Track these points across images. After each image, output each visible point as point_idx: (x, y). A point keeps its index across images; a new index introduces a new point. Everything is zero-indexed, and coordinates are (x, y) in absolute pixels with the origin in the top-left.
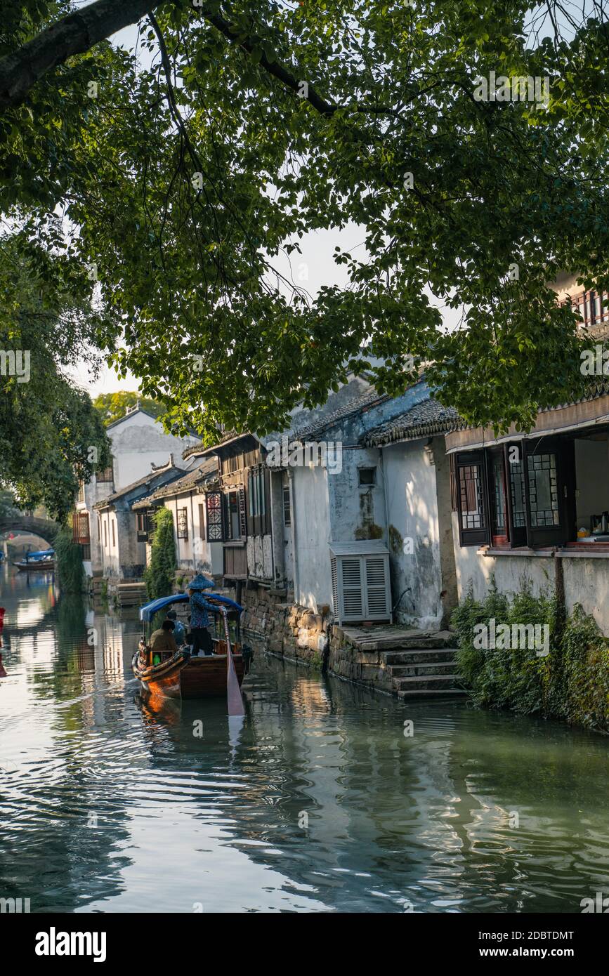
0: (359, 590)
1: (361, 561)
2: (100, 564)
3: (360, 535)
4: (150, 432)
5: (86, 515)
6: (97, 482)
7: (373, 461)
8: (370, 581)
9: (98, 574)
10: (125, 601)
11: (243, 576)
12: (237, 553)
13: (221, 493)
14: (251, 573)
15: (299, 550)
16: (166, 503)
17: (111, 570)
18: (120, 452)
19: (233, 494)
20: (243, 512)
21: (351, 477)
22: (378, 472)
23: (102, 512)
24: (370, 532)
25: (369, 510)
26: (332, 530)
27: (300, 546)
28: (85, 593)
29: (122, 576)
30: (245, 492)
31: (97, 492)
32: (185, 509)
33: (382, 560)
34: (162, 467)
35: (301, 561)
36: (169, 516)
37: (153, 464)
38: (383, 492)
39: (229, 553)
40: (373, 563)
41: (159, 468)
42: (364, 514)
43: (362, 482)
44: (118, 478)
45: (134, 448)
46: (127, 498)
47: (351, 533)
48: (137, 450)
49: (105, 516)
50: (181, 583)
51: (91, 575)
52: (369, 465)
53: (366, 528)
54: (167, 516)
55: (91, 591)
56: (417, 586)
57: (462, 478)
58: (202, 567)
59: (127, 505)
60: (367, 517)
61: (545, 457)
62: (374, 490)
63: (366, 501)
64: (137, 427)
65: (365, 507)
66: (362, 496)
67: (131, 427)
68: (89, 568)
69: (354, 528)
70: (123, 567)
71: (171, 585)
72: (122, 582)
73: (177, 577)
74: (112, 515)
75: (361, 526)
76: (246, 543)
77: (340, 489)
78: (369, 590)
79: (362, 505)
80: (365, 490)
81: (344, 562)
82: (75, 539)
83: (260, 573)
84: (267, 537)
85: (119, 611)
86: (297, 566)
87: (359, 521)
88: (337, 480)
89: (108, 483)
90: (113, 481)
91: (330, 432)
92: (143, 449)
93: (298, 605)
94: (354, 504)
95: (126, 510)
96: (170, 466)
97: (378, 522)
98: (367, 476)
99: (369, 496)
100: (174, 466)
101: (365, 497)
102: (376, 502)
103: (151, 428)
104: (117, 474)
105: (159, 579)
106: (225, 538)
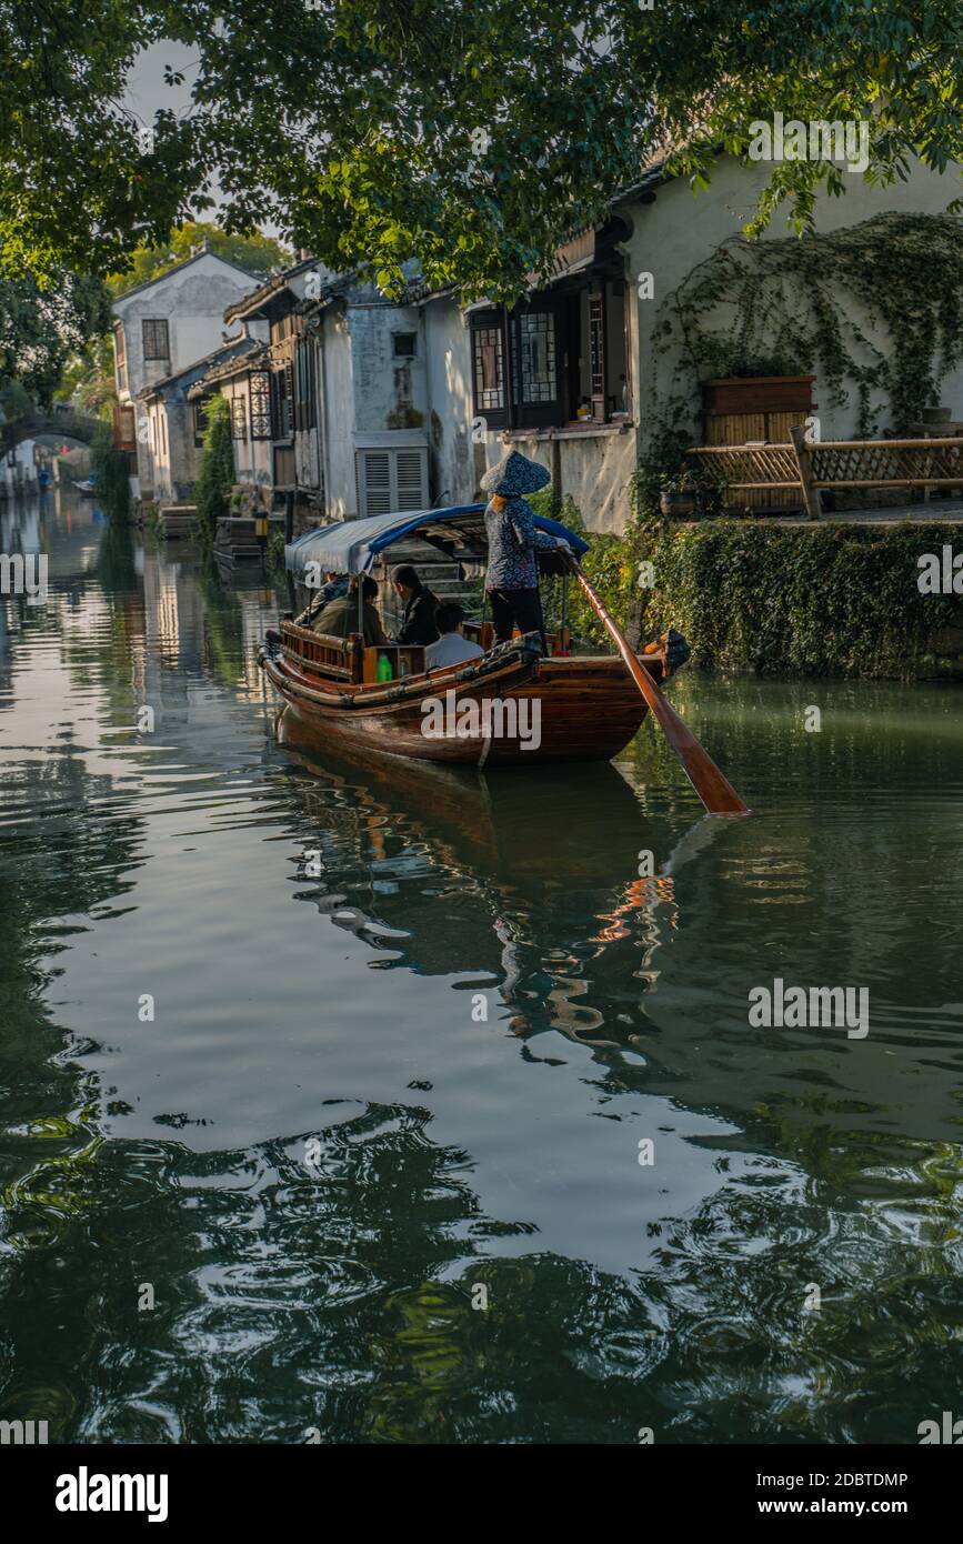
0: (387, 494)
1: (390, 457)
2: (150, 481)
3: (394, 422)
4: (223, 285)
5: (131, 409)
6: (146, 359)
7: (412, 325)
8: (402, 483)
9: (148, 496)
10: (171, 530)
11: (291, 487)
12: (287, 453)
13: (269, 371)
14: (300, 482)
15: (331, 443)
16: (222, 389)
17: (162, 489)
18: (179, 315)
19: (281, 373)
20: (290, 398)
21: (383, 346)
22: (419, 338)
23: (150, 403)
24: (407, 418)
25: (406, 389)
26: (357, 415)
27: (331, 439)
28: (132, 524)
29: (175, 497)
30: (292, 367)
31: (145, 375)
32: (243, 397)
33: (418, 456)
34: (235, 339)
35: (332, 460)
36: (227, 408)
37: (224, 334)
38: (426, 366)
39: (279, 454)
40: (406, 459)
41: (232, 340)
42: (399, 396)
43: (397, 352)
44: (176, 354)
45: (199, 309)
46: (182, 383)
47: (381, 421)
48: (204, 312)
49: (153, 409)
50: (238, 502)
51: (140, 498)
52: (407, 330)
53: (402, 414)
54: (221, 409)
55: (140, 520)
56: (455, 489)
57: (477, 344)
58: (262, 479)
59: (181, 393)
60: (403, 399)
61: (542, 316)
62: (413, 364)
63: (402, 378)
64: (203, 278)
65: (401, 386)
66: (397, 371)
67: (195, 277)
68: (137, 487)
69: (386, 414)
70: (176, 484)
71: (228, 507)
72: (175, 504)
73: (234, 495)
74: (161, 407)
75: (395, 411)
76: (294, 441)
77: (367, 360)
78: (400, 494)
79: (397, 383)
80: (400, 363)
81: (368, 458)
82: (116, 445)
83: (307, 482)
84: (313, 430)
85: (165, 543)
86: (328, 465)
87: (393, 404)
88: (364, 349)
89: (162, 362)
90: (169, 359)
91: (355, 285)
92: (213, 312)
93: (329, 517)
94: (386, 382)
95: (180, 401)
96: (244, 337)
97: (418, 405)
98: (405, 345)
99: (406, 371)
100: (248, 336)
101: (401, 373)
102: (416, 378)
103: (225, 280)
104: (175, 348)
105: (210, 498)
106: (275, 436)
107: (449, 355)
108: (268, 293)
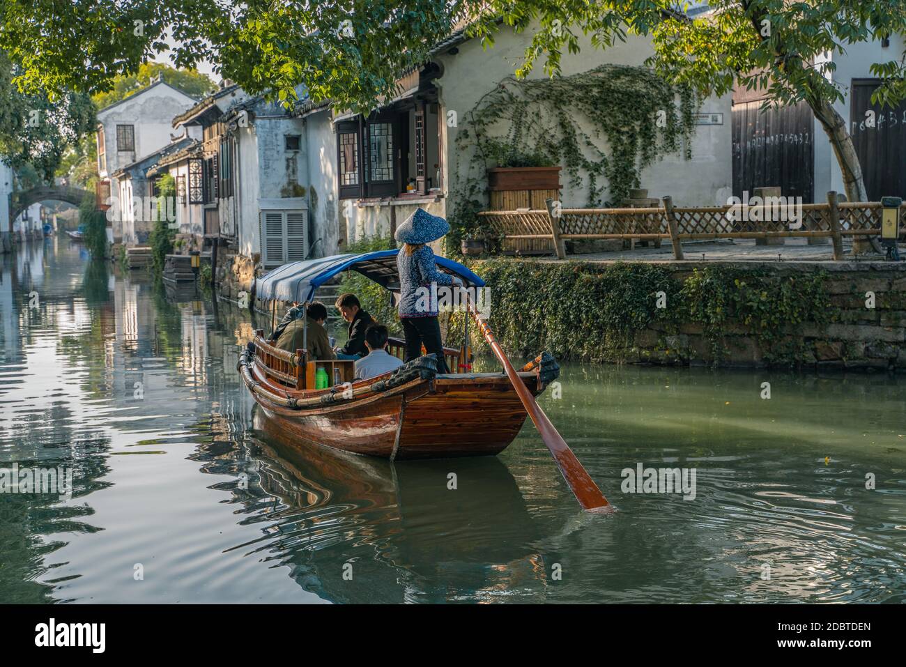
0: (281, 240)
1: (283, 215)
2: (120, 231)
3: (285, 193)
4: (171, 103)
5: (108, 183)
6: (119, 151)
7: (298, 130)
8: (290, 232)
9: (118, 241)
10: (135, 263)
11: (216, 235)
12: (213, 213)
13: (202, 159)
14: (222, 232)
15: (243, 205)
16: (170, 171)
17: (128, 236)
18: (142, 122)
19: (210, 160)
20: (216, 176)
21: (279, 143)
22: (303, 139)
23: (121, 179)
24: (294, 190)
25: (294, 172)
26: (261, 188)
27: (243, 202)
28: (107, 259)
29: (137, 242)
30: (218, 156)
31: (118, 161)
32: (184, 176)
33: (301, 215)
34: (179, 138)
35: (244, 217)
36: (173, 183)
37: (172, 135)
38: (307, 157)
39: (207, 213)
40: (294, 217)
41: (177, 139)
42: (289, 176)
43: (288, 147)
44: (139, 147)
45: (156, 119)
46: (142, 166)
47: (277, 192)
48: (158, 121)
49: (123, 183)
50: (179, 245)
51: (113, 242)
52: (295, 133)
53: (291, 188)
54: (169, 183)
55: (113, 257)
56: (325, 237)
57: (341, 143)
58: (196, 230)
59: (142, 173)
60: (292, 178)
61: (384, 125)
62: (298, 155)
63: (291, 164)
64: (158, 98)
65: (291, 169)
66: (288, 160)
67: (153, 98)
68: (111, 235)
69: (280, 187)
70: (137, 233)
71: (172, 248)
72: (137, 246)
73: (177, 240)
74: (129, 182)
75: (286, 186)
76: (218, 205)
77: (268, 153)
78: (290, 240)
79: (288, 167)
80: (290, 154)
81: (268, 216)
82: (97, 206)
83: (227, 232)
84: (231, 198)
85: (129, 272)
86: (241, 221)
87: (285, 181)
88: (266, 145)
89: (129, 153)
90: (134, 150)
91: (261, 103)
92: (165, 120)
93: (241, 255)
94: (280, 167)
95: (141, 178)
96: (185, 137)
97: (301, 182)
98: (293, 143)
99: (294, 160)
100: (188, 136)
101: (291, 161)
102: (300, 165)
103: (173, 100)
104: (138, 144)
105: (161, 242)
106: (205, 201)
107: (322, 150)
108: (202, 108)
